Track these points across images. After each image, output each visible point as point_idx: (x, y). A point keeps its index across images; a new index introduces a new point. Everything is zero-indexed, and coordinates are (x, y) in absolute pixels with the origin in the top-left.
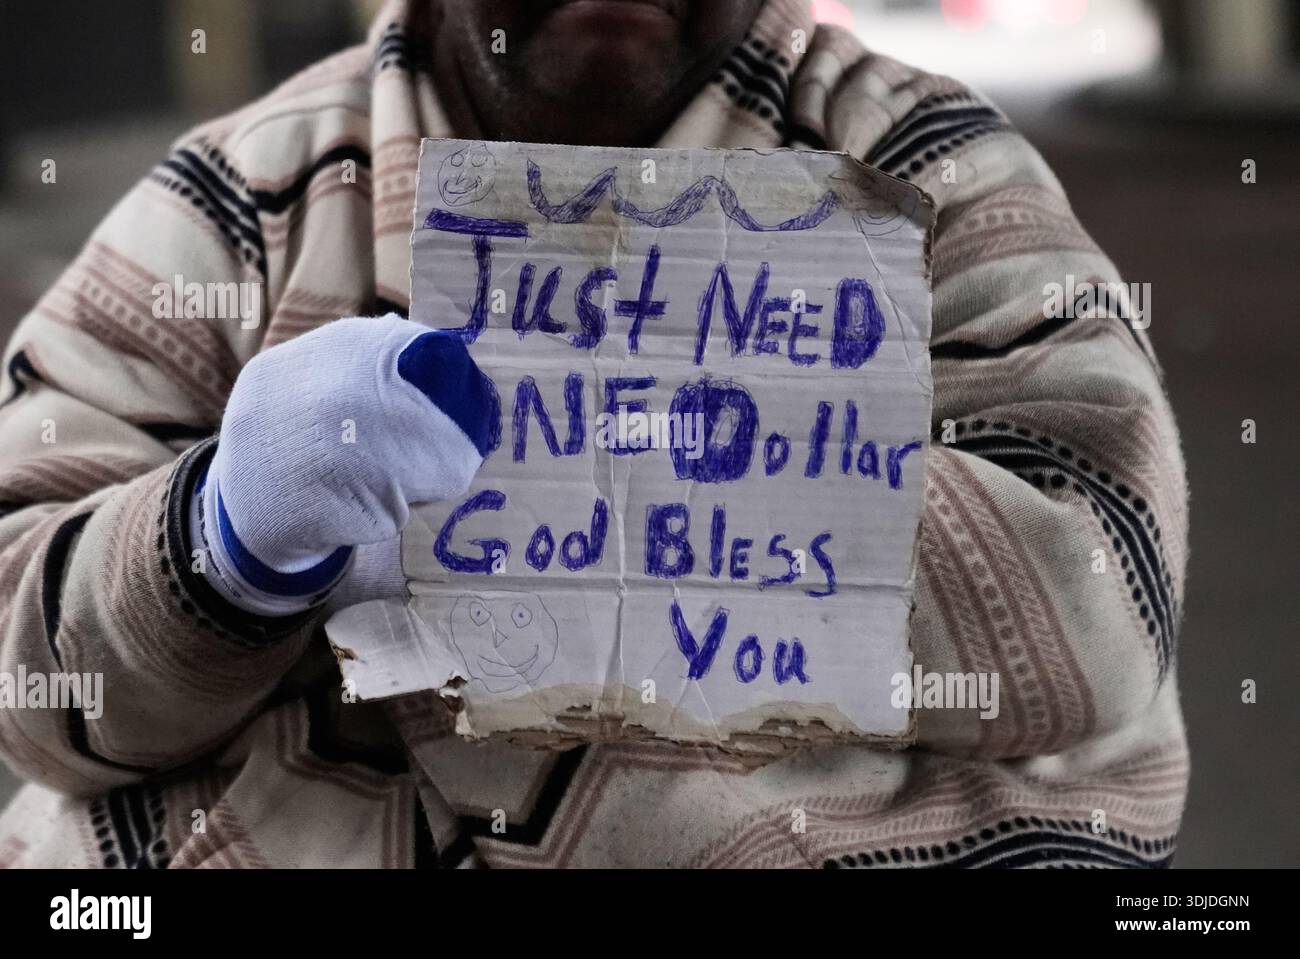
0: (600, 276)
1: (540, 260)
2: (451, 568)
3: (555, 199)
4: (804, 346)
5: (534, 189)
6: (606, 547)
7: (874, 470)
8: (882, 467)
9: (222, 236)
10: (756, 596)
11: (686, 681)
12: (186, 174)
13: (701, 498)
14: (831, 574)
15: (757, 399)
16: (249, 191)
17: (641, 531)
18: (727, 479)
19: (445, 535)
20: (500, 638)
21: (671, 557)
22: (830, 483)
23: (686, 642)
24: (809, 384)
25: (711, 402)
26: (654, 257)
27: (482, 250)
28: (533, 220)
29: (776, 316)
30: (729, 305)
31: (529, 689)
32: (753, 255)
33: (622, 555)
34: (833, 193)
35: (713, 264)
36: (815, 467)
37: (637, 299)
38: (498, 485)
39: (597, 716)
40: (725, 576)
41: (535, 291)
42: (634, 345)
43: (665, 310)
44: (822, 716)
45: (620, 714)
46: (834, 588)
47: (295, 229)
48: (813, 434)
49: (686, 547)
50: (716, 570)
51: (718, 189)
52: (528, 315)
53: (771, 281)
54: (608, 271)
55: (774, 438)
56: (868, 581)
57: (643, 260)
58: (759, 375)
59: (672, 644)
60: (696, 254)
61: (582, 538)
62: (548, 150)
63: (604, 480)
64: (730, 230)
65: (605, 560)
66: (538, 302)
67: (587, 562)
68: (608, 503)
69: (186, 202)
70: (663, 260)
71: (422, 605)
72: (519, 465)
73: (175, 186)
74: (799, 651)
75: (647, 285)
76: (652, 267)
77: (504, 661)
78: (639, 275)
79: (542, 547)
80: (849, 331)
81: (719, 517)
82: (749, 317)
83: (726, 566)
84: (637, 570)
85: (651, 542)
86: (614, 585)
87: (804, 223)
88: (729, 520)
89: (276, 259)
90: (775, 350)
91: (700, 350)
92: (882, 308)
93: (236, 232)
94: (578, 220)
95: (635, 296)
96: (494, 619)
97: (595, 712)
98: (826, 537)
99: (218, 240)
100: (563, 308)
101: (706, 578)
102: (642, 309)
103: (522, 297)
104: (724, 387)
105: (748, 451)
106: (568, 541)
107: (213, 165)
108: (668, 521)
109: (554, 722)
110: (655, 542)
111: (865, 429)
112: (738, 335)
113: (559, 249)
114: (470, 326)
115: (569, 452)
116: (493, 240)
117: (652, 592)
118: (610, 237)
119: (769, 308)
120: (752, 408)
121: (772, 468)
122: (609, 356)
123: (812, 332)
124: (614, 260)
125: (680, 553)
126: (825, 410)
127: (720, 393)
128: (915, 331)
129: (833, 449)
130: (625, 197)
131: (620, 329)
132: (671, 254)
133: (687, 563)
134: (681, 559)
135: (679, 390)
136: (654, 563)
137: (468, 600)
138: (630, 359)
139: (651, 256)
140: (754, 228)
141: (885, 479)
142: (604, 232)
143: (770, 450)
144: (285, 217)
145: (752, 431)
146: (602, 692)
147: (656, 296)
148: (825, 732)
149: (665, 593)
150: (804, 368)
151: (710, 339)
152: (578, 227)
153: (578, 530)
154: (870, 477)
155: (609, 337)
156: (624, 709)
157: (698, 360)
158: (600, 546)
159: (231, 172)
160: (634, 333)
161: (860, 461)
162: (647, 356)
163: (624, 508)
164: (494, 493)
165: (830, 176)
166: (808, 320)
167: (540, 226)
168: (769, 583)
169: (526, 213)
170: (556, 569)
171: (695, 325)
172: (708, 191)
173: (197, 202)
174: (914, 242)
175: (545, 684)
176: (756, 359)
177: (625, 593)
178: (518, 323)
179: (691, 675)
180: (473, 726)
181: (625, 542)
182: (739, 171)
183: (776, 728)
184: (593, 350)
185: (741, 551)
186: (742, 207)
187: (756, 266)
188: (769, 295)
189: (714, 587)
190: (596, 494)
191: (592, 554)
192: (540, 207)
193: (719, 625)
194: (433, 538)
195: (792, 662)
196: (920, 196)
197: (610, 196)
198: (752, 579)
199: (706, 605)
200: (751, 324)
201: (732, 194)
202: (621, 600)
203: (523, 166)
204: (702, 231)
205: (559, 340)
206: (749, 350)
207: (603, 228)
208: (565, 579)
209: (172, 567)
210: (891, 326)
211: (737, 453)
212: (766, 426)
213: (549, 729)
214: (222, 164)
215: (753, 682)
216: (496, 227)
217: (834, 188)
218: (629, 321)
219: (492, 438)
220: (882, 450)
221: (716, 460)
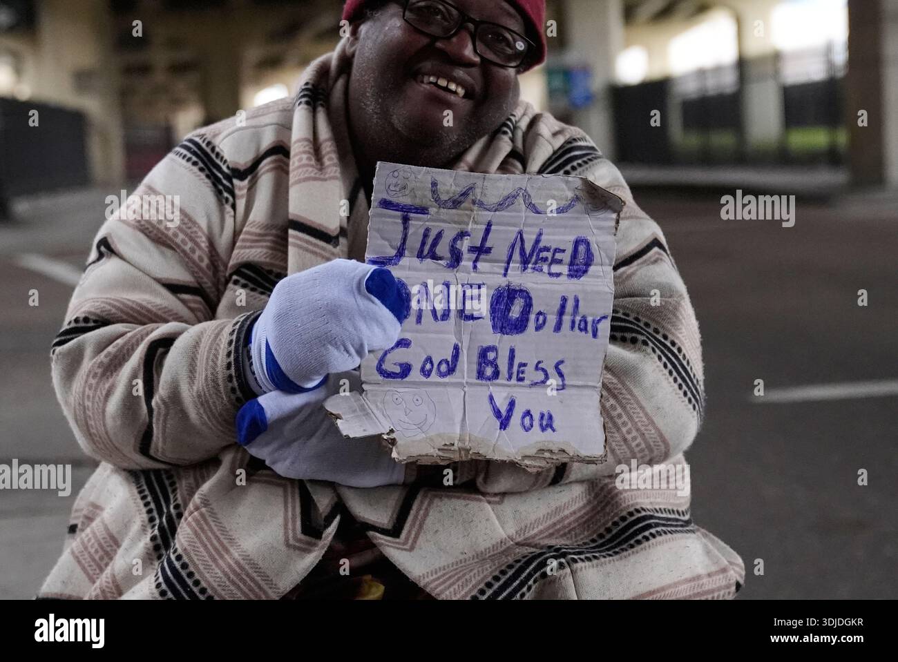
0: (462, 235)
1: (433, 226)
2: (384, 377)
3: (444, 197)
4: (555, 268)
5: (434, 192)
6: (458, 367)
7: (585, 329)
8: (589, 328)
9: (213, 189)
10: (528, 390)
11: (498, 431)
12: (194, 153)
13: (504, 343)
14: (563, 380)
15: (532, 294)
16: (228, 167)
17: (475, 359)
18: (517, 333)
19: (382, 360)
20: (408, 411)
21: (489, 371)
22: (565, 336)
23: (497, 413)
24: (556, 287)
25: (511, 296)
26: (489, 225)
27: (406, 220)
28: (431, 206)
29: (544, 254)
30: (522, 250)
31: (424, 435)
32: (536, 225)
33: (466, 371)
34: (577, 196)
35: (517, 229)
36: (558, 327)
37: (479, 245)
38: (407, 336)
39: (457, 449)
40: (514, 381)
41: (430, 241)
42: (475, 267)
43: (492, 251)
44: (563, 448)
45: (468, 447)
46: (565, 387)
47: (252, 188)
48: (558, 311)
49: (496, 367)
50: (510, 378)
51: (523, 194)
52: (426, 252)
53: (543, 237)
54: (466, 232)
55: (540, 313)
56: (580, 383)
57: (484, 227)
58: (534, 283)
59: (491, 413)
60: (509, 225)
61: (447, 362)
62: (442, 172)
63: (459, 334)
64: (526, 214)
65: (457, 373)
66: (431, 246)
67: (449, 374)
68: (460, 345)
69: (195, 169)
70: (493, 227)
71: (369, 395)
72: (419, 326)
73: (189, 160)
74: (550, 417)
75: (485, 239)
76: (487, 231)
77: (410, 422)
78: (481, 234)
79: (428, 366)
80: (577, 261)
81: (512, 351)
82: (531, 255)
83: (514, 376)
84: (472, 378)
85: (480, 364)
86: (461, 385)
87: (562, 210)
88: (517, 354)
89: (241, 204)
90: (542, 270)
91: (506, 270)
92: (593, 251)
93: (221, 187)
94: (455, 208)
95: (478, 244)
96: (405, 402)
97: (455, 447)
98: (562, 362)
99: (212, 191)
100: (443, 249)
101: (506, 382)
102: (481, 251)
103: (423, 244)
104: (517, 288)
105: (527, 320)
106: (440, 363)
107: (208, 150)
108: (488, 354)
109: (437, 451)
110: (481, 364)
111: (582, 309)
112: (525, 262)
113: (444, 221)
114: (396, 256)
115: (442, 320)
116: (412, 215)
117: (479, 388)
118: (469, 217)
119: (541, 250)
120: (530, 298)
121: (538, 328)
122: (463, 272)
123: (560, 262)
124: (470, 227)
125: (493, 369)
126: (564, 300)
127: (515, 291)
128: (607, 261)
129: (567, 319)
130: (478, 198)
131: (469, 260)
132: (498, 224)
133: (496, 374)
134: (494, 372)
135: (496, 290)
136: (480, 374)
137: (392, 393)
138: (473, 274)
139: (488, 226)
140: (538, 212)
141: (590, 334)
142: (467, 214)
143: (538, 320)
144: (246, 182)
145: (529, 310)
146: (459, 436)
147: (488, 244)
148: (566, 455)
149: (485, 389)
150: (554, 279)
151: (511, 265)
152: (454, 211)
153: (445, 358)
154: (583, 333)
155: (463, 263)
156: (470, 445)
157: (505, 275)
158: (455, 366)
159: (218, 155)
160: (476, 261)
161: (579, 325)
162: (481, 273)
163: (467, 348)
164: (406, 340)
165: (576, 188)
166: (558, 256)
167: (435, 210)
168: (534, 384)
169: (429, 203)
170: (434, 377)
171: (506, 259)
172: (518, 195)
173: (201, 170)
174: (612, 219)
175: (432, 433)
176: (532, 275)
177: (466, 389)
178: (420, 255)
179: (500, 428)
180: (398, 454)
181: (467, 364)
182: (534, 185)
183: (543, 454)
184: (456, 269)
185: (522, 368)
186: (533, 202)
187: (537, 230)
188: (541, 245)
189: (509, 386)
190: (454, 340)
191: (451, 370)
192: (437, 200)
193: (512, 404)
194: (376, 362)
195: (547, 423)
196: (620, 202)
197: (471, 197)
198: (527, 382)
199: (505, 395)
200: (531, 258)
201: (529, 196)
202: (465, 393)
203: (429, 179)
204: (514, 214)
205: (440, 264)
206: (529, 270)
207: (467, 212)
208: (439, 382)
209: (234, 379)
210: (597, 259)
211: (522, 321)
212: (536, 308)
213: (435, 455)
214: (213, 149)
215: (531, 431)
216: (414, 209)
217: (577, 193)
218: (474, 256)
219: (406, 312)
220: (590, 319)
221: (512, 324)
